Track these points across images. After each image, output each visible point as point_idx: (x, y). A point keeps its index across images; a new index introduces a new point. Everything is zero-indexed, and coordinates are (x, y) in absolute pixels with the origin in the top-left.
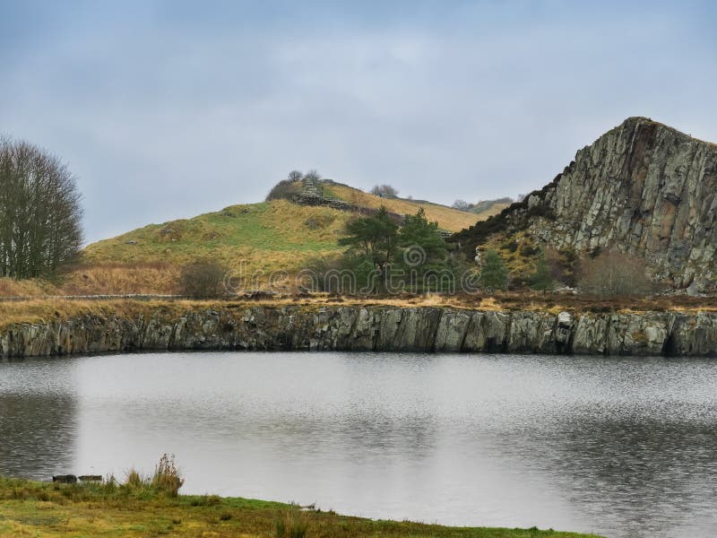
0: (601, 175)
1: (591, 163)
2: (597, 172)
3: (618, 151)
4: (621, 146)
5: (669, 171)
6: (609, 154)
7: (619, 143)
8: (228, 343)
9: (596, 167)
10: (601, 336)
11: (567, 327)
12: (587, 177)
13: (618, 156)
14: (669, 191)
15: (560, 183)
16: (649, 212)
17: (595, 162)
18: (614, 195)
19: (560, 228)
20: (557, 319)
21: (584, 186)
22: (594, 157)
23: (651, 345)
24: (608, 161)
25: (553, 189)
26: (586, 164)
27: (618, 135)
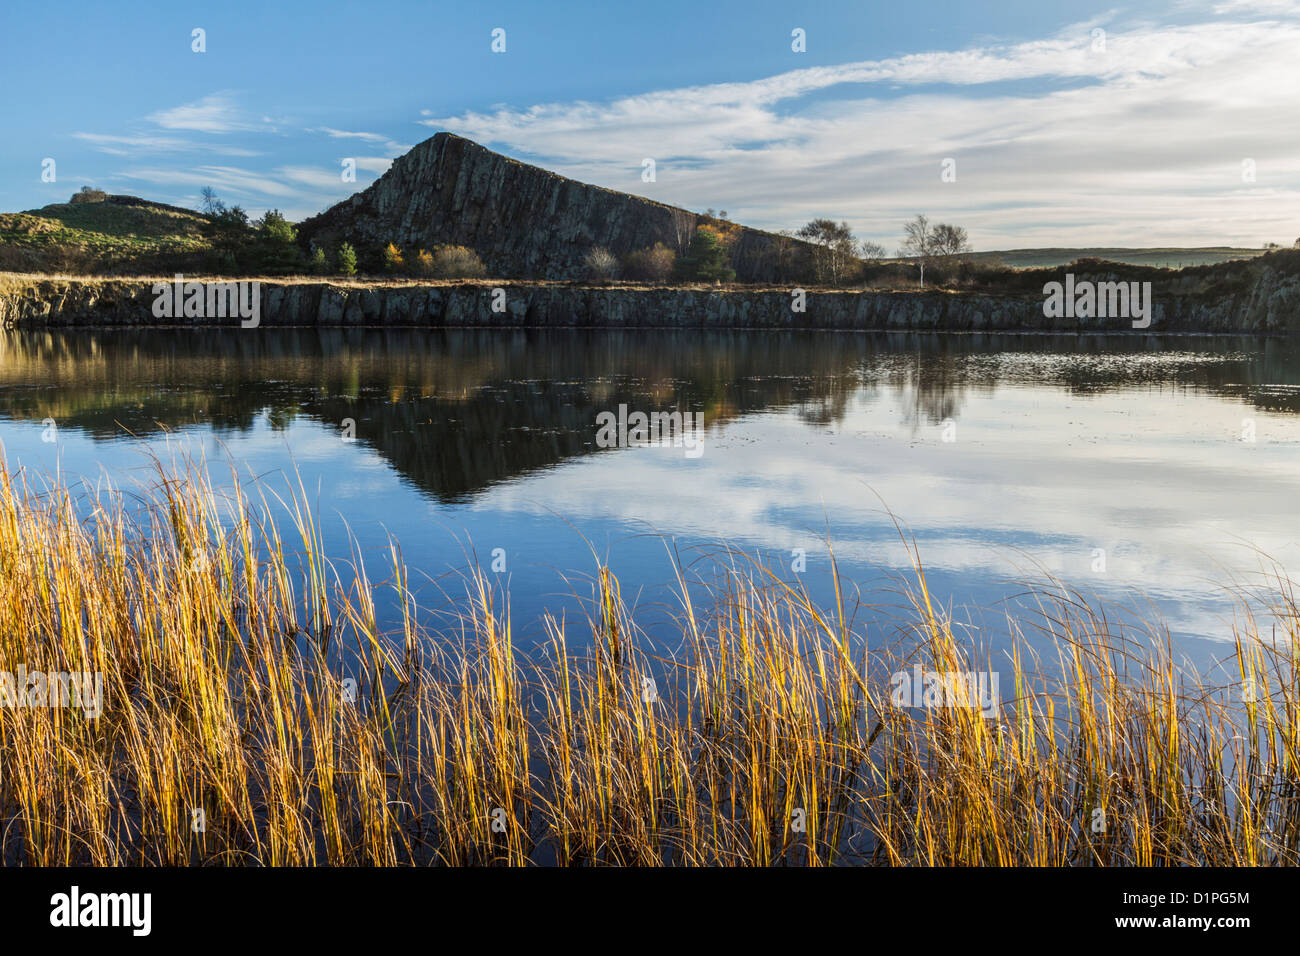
0: (415, 181)
1: (407, 171)
2: (413, 178)
3: (429, 160)
4: (432, 157)
5: (476, 179)
6: (423, 162)
7: (431, 153)
8: (110, 320)
9: (411, 173)
10: (471, 310)
11: (439, 303)
12: (404, 182)
13: (430, 165)
14: (476, 195)
15: (379, 187)
16: (459, 212)
17: (410, 169)
18: (427, 198)
19: (382, 224)
20: (429, 296)
21: (401, 189)
22: (409, 165)
23: (515, 317)
24: (421, 168)
25: (374, 192)
26: (402, 171)
27: (429, 147)
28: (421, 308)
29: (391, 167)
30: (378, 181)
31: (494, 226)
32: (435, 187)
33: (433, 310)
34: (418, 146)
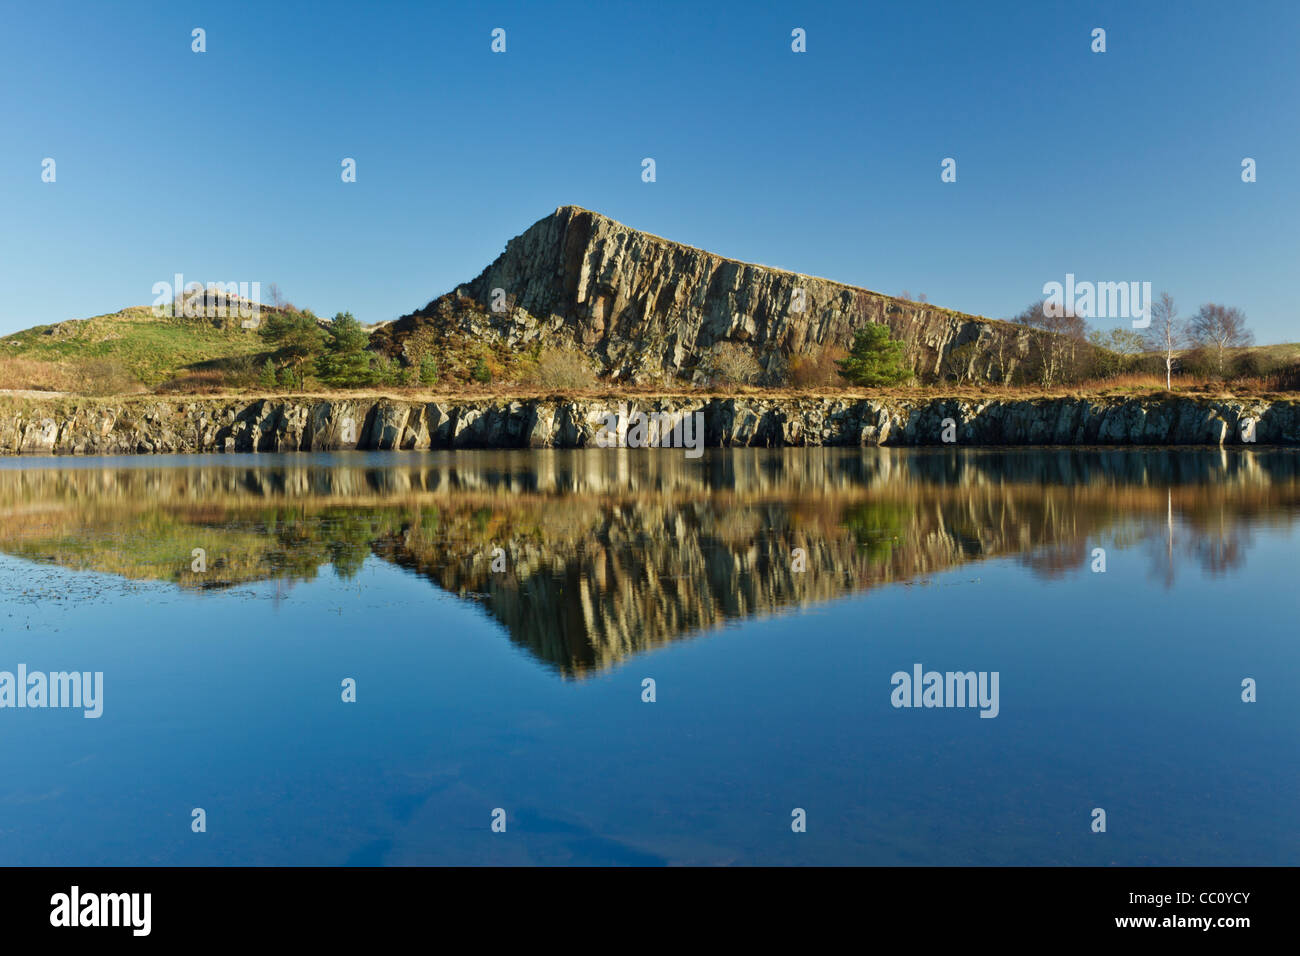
0: (532, 266)
1: (523, 254)
2: (529, 263)
3: (550, 240)
4: (554, 236)
6: (542, 243)
7: (551, 232)
9: (528, 257)
12: (519, 268)
13: (550, 246)
15: (489, 275)
16: (584, 304)
17: (527, 253)
20: (508, 410)
21: (516, 278)
22: (526, 247)
24: (540, 249)
25: (483, 281)
26: (517, 255)
27: (550, 224)
28: (498, 425)
29: (504, 251)
30: (489, 268)
31: (628, 318)
32: (556, 273)
33: (512, 429)
34: (538, 223)
